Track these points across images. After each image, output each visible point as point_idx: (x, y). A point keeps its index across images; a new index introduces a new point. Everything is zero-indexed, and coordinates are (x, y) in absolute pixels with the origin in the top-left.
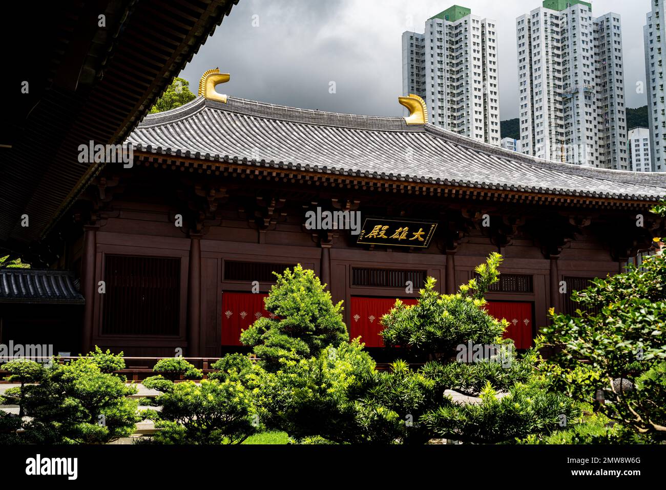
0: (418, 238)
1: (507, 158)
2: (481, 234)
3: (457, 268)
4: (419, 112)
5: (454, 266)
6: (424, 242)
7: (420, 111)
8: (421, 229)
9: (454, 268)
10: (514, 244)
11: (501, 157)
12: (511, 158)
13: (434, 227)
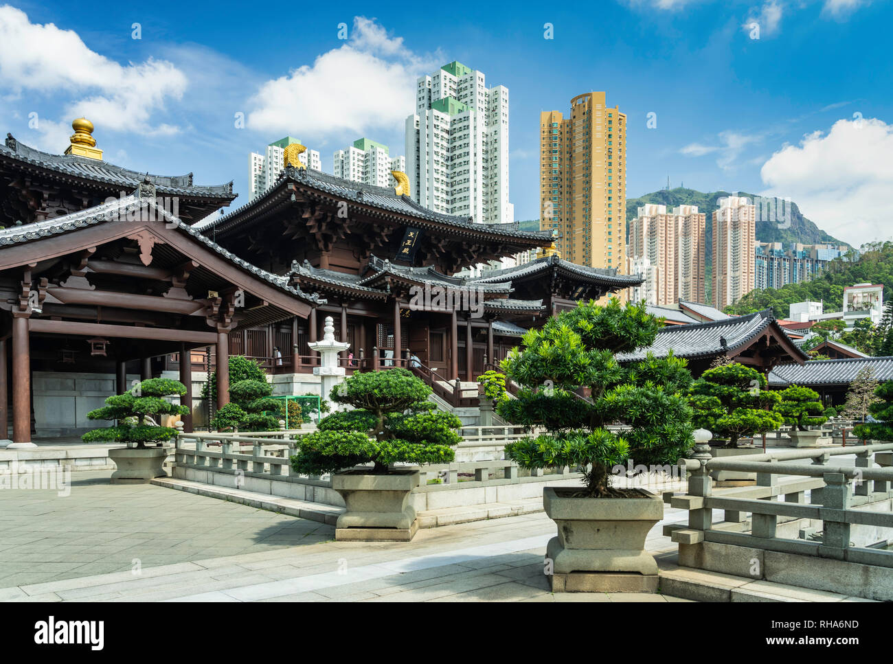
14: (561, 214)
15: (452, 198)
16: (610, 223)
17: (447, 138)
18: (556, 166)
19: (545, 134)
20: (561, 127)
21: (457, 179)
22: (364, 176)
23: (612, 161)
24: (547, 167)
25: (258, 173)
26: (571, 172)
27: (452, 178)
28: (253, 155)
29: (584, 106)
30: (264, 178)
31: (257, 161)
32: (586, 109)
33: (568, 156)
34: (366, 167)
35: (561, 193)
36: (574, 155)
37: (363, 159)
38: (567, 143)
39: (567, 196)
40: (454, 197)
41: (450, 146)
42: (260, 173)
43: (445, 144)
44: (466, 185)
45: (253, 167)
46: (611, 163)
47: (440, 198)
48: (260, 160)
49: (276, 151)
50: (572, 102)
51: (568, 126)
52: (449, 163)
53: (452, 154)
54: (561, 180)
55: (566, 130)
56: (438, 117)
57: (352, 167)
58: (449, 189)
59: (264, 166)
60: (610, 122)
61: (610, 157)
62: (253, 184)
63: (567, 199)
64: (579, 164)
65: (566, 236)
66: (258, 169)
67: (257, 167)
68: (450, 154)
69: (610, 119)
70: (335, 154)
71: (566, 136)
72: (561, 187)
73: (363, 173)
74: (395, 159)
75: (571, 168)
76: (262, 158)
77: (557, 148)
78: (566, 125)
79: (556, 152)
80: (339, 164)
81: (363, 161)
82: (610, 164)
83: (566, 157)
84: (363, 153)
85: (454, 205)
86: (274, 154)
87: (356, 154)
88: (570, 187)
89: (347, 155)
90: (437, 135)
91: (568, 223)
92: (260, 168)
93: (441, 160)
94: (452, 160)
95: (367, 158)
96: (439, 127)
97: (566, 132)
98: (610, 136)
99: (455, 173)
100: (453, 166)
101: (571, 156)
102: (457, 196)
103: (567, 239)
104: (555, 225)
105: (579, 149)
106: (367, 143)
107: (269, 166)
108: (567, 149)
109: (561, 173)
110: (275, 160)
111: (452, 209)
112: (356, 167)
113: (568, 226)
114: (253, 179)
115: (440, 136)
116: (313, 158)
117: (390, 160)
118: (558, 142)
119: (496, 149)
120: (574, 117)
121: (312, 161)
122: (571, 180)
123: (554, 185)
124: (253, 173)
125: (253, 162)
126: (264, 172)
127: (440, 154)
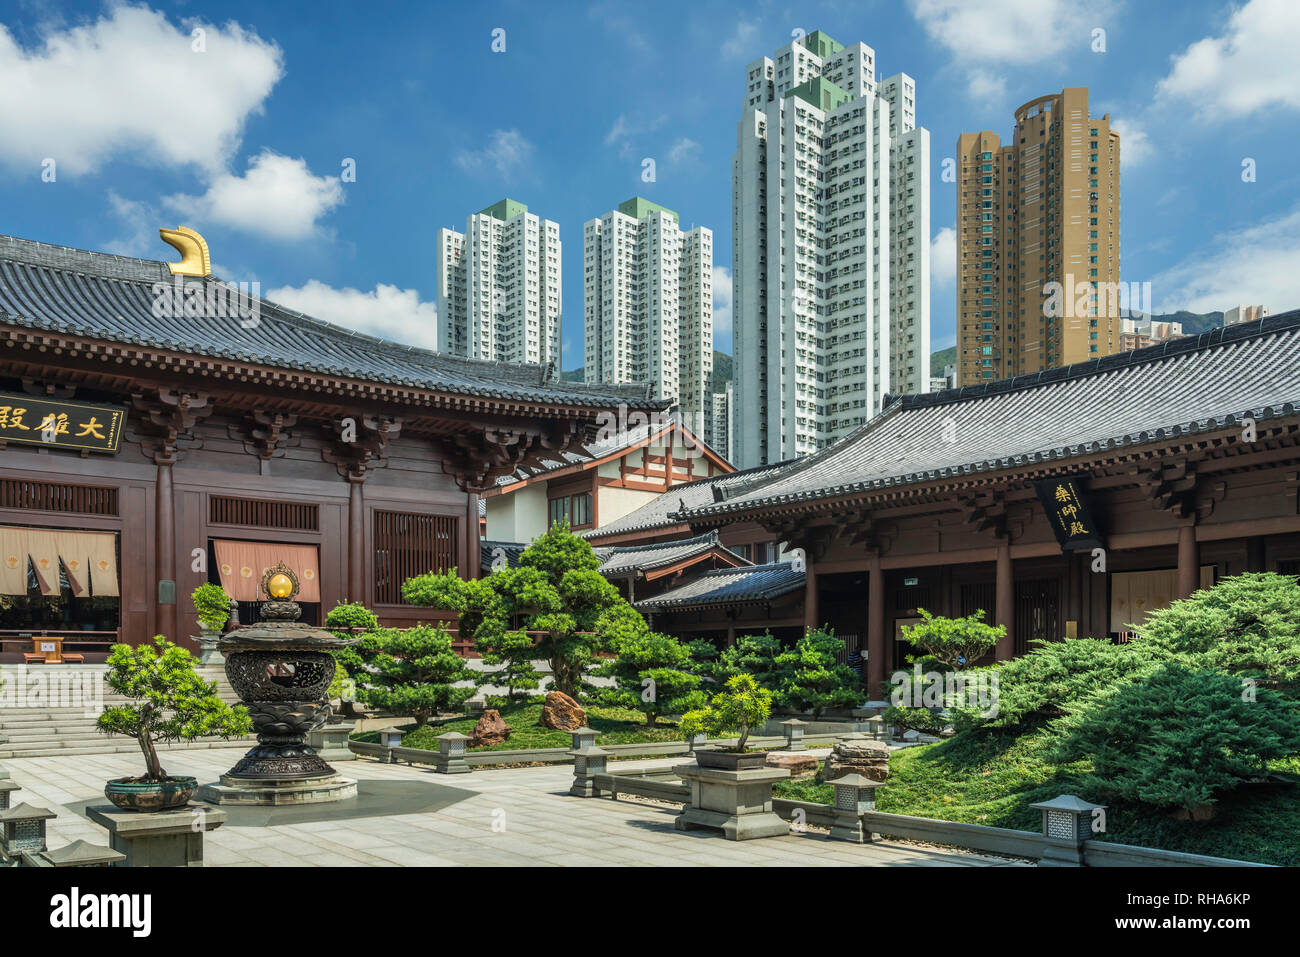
0: (91, 433)
1: (318, 333)
2: (226, 437)
3: (176, 487)
4: (195, 257)
5: (172, 484)
6: (107, 439)
7: (196, 255)
8: (93, 420)
9: (172, 487)
10: (286, 456)
11: (309, 331)
12: (324, 333)
13: (118, 417)
14: (998, 317)
15: (829, 269)
16: (1094, 330)
17: (819, 153)
18: (988, 232)
19: (968, 174)
20: (997, 160)
21: (840, 231)
22: (637, 263)
23: (1099, 216)
24: (972, 232)
25: (454, 262)
26: (1016, 241)
27: (828, 231)
28: (446, 232)
29: (1043, 119)
30: (464, 271)
31: (452, 243)
32: (1048, 124)
33: (1010, 212)
34: (641, 247)
35: (998, 280)
36: (1021, 211)
37: (634, 232)
38: (1009, 187)
39: (1009, 284)
40: (833, 266)
41: (824, 169)
42: (456, 264)
43: (815, 163)
44: (858, 242)
45: (445, 254)
46: (1096, 219)
47: (806, 269)
48: (457, 241)
49: (485, 223)
50: (1017, 115)
51: (1010, 157)
52: (823, 202)
53: (828, 185)
54: (998, 256)
55: (1007, 165)
56: (803, 111)
57: (616, 247)
58: (823, 252)
59: (463, 252)
60: (1094, 145)
61: (1093, 209)
62: (446, 283)
63: (1009, 290)
64: (1032, 224)
65: (1008, 357)
66: (453, 256)
67: (453, 252)
68: (824, 186)
69: (1094, 139)
70: (587, 225)
71: (1008, 175)
72: (998, 268)
73: (634, 257)
74: (691, 233)
75: (1016, 232)
76: (460, 237)
77: (991, 198)
78: (1006, 155)
79: (988, 205)
80: (594, 243)
81: (635, 237)
82: (1094, 221)
83: (1006, 215)
84: (635, 222)
85: (834, 282)
86: (482, 228)
87: (624, 222)
88: (1014, 267)
89: (607, 227)
90: (801, 147)
91: (1011, 333)
92: (457, 254)
93: (810, 196)
94: (829, 196)
95: (643, 231)
96: (806, 132)
97: (1006, 170)
98: (1093, 170)
99: (834, 220)
100: (832, 207)
101: (1017, 212)
102: (840, 265)
103: (1009, 363)
104: (987, 338)
105: (1032, 198)
106: (643, 206)
107: (473, 249)
108: (1008, 199)
109: (997, 243)
110: (482, 238)
111: (828, 291)
112: (623, 247)
113: (1010, 339)
114: (446, 273)
115: (806, 149)
116: (548, 234)
117: (681, 235)
118: (992, 186)
119: (910, 175)
120: (1023, 141)
121: (547, 239)
122: (1016, 255)
123: (987, 265)
124: (446, 263)
125: (445, 244)
126: (464, 262)
127: (806, 183)
